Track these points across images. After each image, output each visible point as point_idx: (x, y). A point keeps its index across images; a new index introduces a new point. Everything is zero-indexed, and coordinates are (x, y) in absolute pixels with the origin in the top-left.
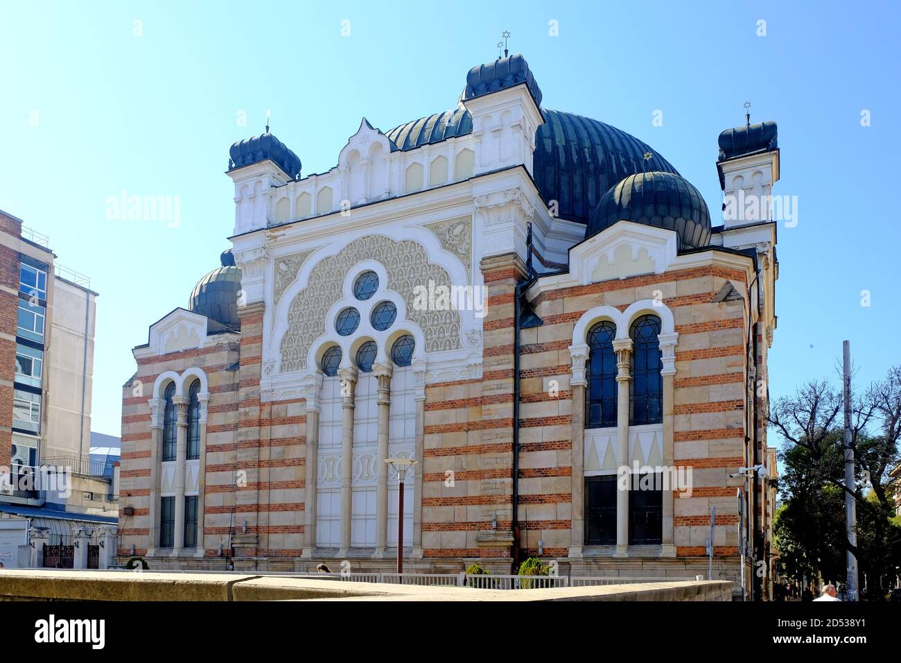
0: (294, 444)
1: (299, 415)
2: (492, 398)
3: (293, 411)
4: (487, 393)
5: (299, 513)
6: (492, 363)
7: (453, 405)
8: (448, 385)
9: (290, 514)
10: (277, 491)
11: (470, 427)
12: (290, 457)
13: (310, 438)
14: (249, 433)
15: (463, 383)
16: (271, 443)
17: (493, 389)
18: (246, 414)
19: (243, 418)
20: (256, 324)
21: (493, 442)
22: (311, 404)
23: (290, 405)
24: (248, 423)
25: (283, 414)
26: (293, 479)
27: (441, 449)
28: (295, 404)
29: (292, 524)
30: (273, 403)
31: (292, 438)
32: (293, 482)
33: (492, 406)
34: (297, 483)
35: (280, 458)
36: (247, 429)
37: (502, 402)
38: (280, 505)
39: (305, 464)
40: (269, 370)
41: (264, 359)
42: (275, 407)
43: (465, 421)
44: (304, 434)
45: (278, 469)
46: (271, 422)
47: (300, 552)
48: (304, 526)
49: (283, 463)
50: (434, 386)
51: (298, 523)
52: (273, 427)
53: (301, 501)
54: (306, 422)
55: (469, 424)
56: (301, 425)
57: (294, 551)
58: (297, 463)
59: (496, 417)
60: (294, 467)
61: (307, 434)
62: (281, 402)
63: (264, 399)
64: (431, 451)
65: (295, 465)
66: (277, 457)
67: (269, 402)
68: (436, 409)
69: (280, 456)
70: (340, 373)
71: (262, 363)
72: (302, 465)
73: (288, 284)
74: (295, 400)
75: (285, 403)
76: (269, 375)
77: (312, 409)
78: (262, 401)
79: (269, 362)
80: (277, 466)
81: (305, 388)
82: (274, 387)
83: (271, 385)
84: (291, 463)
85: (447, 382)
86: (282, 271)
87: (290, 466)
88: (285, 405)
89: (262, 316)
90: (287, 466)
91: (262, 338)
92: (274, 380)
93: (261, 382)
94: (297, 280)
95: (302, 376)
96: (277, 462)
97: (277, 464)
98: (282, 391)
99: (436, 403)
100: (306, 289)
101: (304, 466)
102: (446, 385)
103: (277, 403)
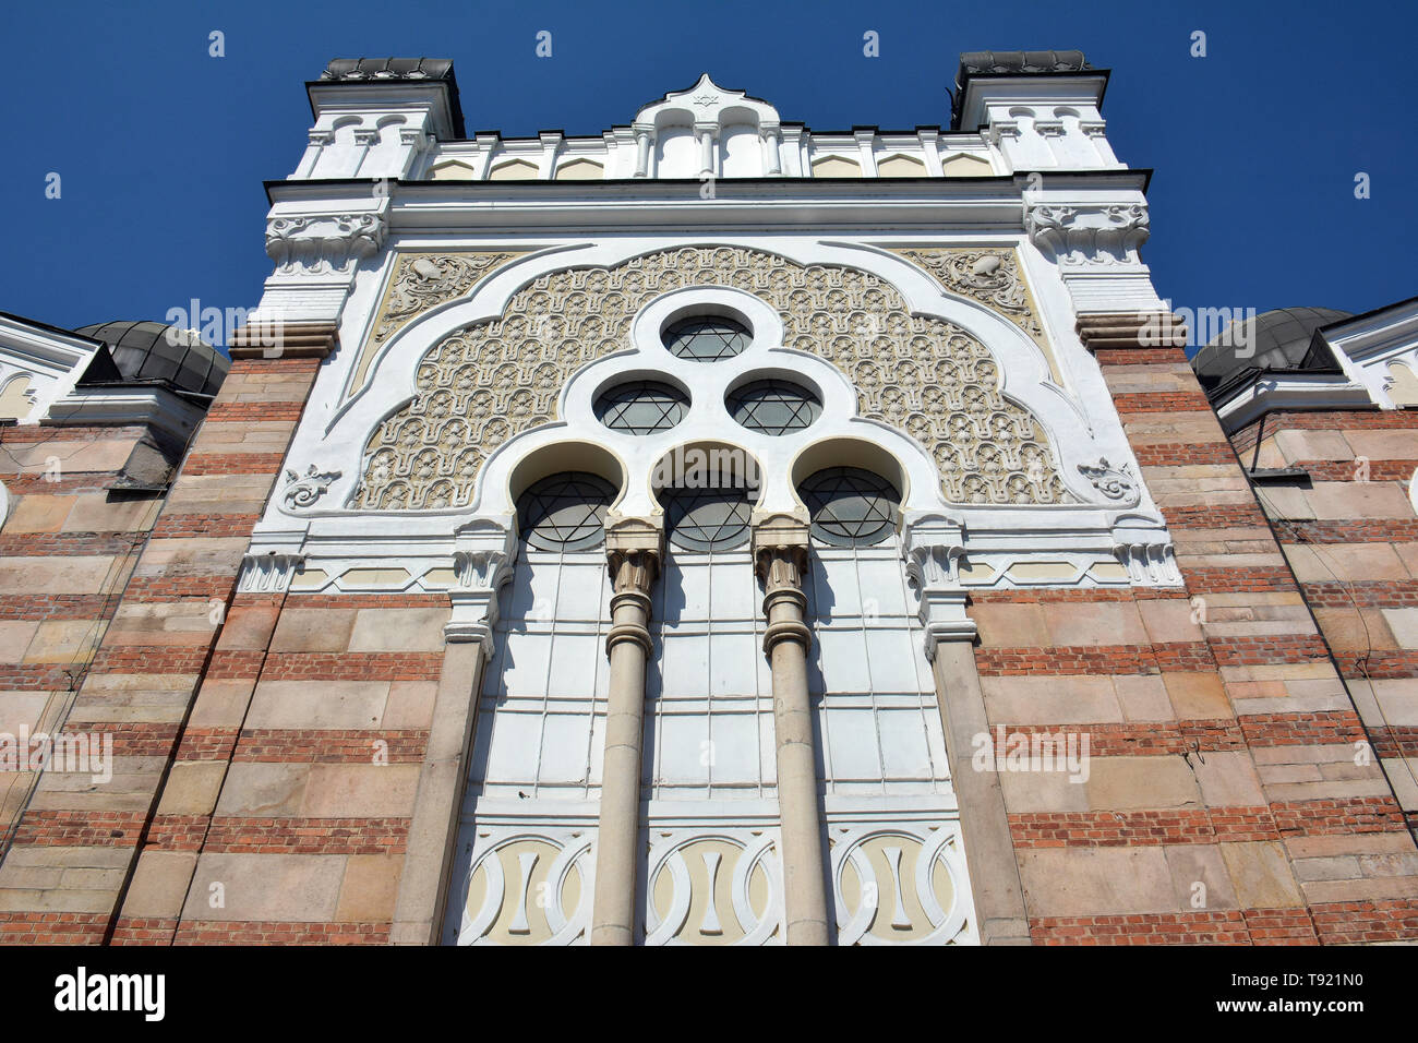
0: (362, 758)
1: (407, 648)
2: (1252, 648)
3: (371, 634)
4: (1223, 630)
6: (1212, 547)
7: (1094, 661)
8: (1053, 600)
11: (1195, 738)
12: (324, 812)
13: (446, 736)
14: (138, 698)
15: (1115, 600)
16: (236, 745)
17: (1242, 618)
18: (151, 623)
19: (127, 638)
21: (1319, 792)
22: (470, 616)
23: (365, 616)
24: (149, 659)
25: (331, 641)
26: (320, 916)
27: (1090, 817)
28: (393, 613)
30: (287, 600)
31: (351, 734)
32: (316, 932)
33: (1261, 672)
35: (271, 813)
36: (133, 680)
37: (1293, 661)
39: (400, 849)
40: (304, 498)
41: (289, 465)
42: (291, 617)
43: (1164, 716)
44: (416, 721)
45: (244, 864)
46: (263, 664)
49: (282, 835)
50: (1001, 598)
52: (262, 684)
54: (436, 678)
55: (1184, 729)
56: (403, 686)
58: (358, 838)
59: (1291, 707)
60: (339, 861)
61: (436, 725)
62: (333, 598)
63: (254, 582)
64: (1043, 822)
65: (343, 850)
66: (252, 808)
67: (275, 595)
68: (1026, 671)
69: (269, 804)
70: (614, 527)
71: (284, 475)
72: (383, 850)
73: (433, 303)
74: (395, 599)
75: (349, 606)
76: (299, 510)
77: (474, 630)
78: (240, 590)
79: (310, 473)
80: (239, 850)
81: (451, 563)
82: (312, 549)
83: (301, 539)
84: (324, 839)
85: (1047, 591)
86: (420, 276)
87: (315, 851)
88: (348, 612)
89: (319, 360)
90: (301, 851)
91: (302, 410)
92: (319, 527)
93: (258, 527)
94: (469, 300)
95: (447, 525)
96: (246, 831)
97: (243, 840)
98: (343, 566)
99: (1023, 651)
100: (497, 320)
101: (396, 857)
102: (1047, 597)
103: (310, 601)
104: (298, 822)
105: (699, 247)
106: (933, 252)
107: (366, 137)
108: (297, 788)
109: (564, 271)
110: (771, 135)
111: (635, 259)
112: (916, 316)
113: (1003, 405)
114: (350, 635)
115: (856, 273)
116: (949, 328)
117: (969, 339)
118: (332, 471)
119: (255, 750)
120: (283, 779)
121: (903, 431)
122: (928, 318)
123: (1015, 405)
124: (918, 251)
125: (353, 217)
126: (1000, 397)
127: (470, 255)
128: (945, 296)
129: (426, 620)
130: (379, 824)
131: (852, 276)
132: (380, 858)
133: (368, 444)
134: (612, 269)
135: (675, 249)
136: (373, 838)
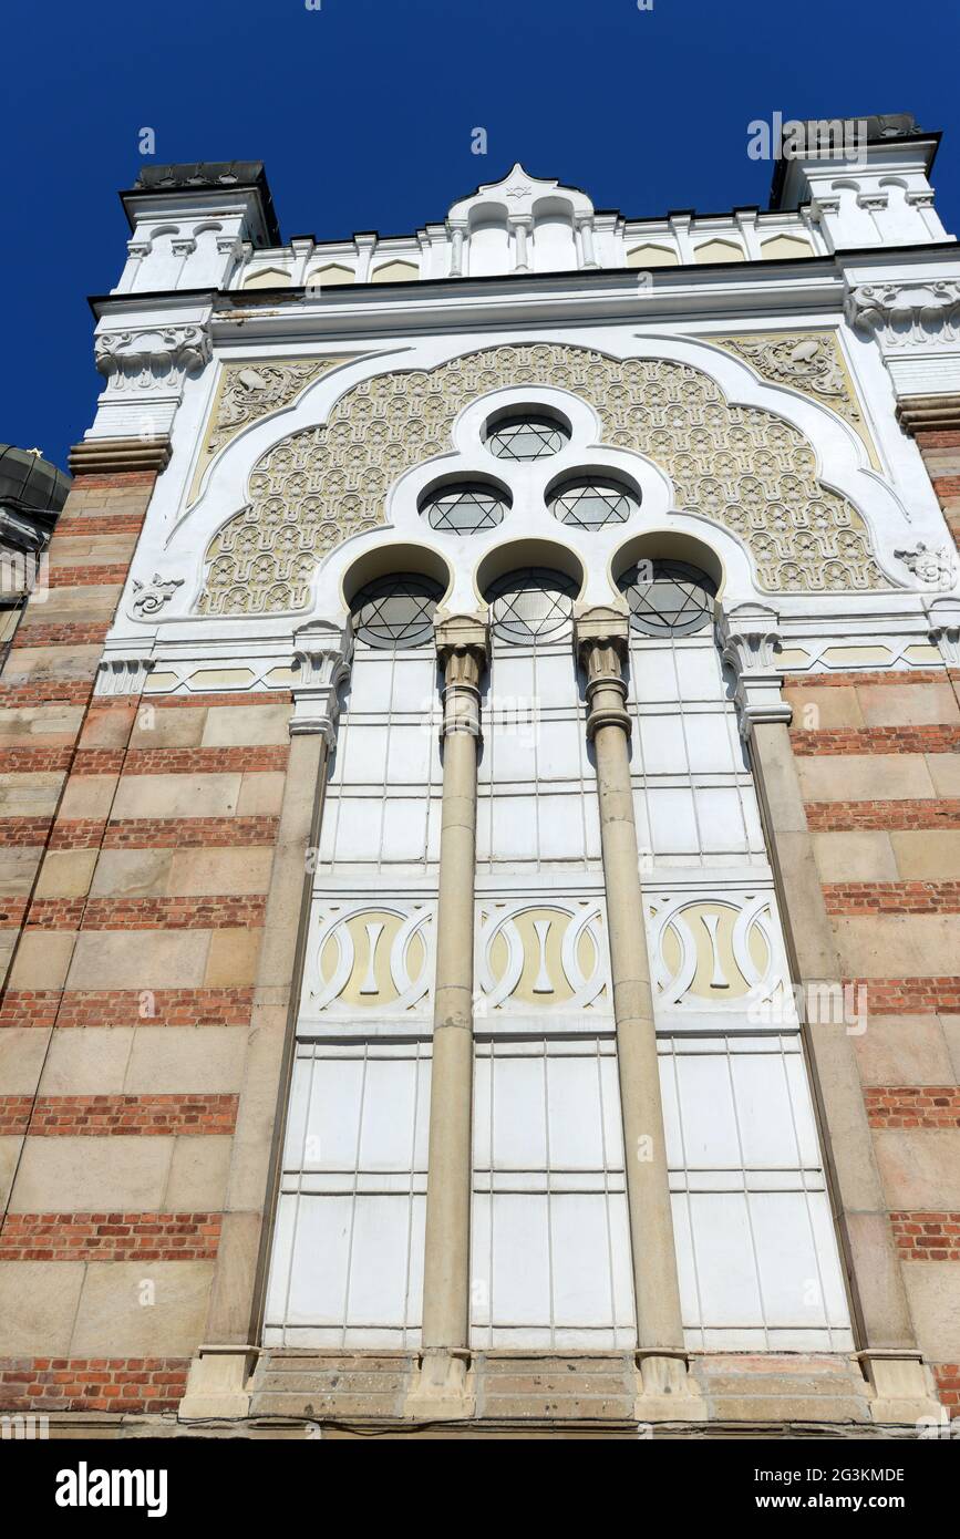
0: (220, 843)
1: (255, 743)
3: (224, 729)
5: (201, 1150)
7: (907, 740)
8: (867, 682)
9: (148, 1153)
10: (94, 1035)
12: (190, 890)
13: (295, 820)
14: (11, 795)
16: (104, 834)
18: (18, 727)
20: (127, 490)
22: (313, 711)
23: (215, 714)
24: (17, 759)
25: (184, 739)
26: (191, 984)
27: (901, 886)
28: (241, 710)
29: (149, 1204)
30: (143, 701)
31: (209, 821)
32: (187, 998)
34: (207, 1003)
35: (140, 894)
36: (6, 778)
38: (100, 1105)
39: (260, 923)
40: (148, 606)
41: (133, 576)
44: (269, 808)
45: (119, 940)
46: (125, 760)
47: (174, 1378)
48: (218, 1218)
49: (152, 913)
50: (815, 682)
51: (188, 1200)
52: (124, 779)
53: (218, 1087)
54: (283, 769)
56: (254, 777)
57: (136, 1371)
58: (220, 913)
60: (204, 933)
61: (286, 810)
62: (185, 698)
63: (108, 685)
64: (854, 891)
65: (208, 925)
66: (123, 890)
67: (132, 697)
68: (840, 750)
69: (139, 885)
70: (442, 623)
71: (130, 585)
72: (244, 924)
73: (260, 413)
74: (242, 697)
75: (199, 705)
76: (147, 617)
77: (316, 724)
78: (96, 693)
79: (155, 582)
80: (114, 927)
81: (289, 662)
82: (160, 653)
83: (152, 645)
84: (190, 916)
85: (861, 674)
86: (246, 387)
87: (182, 926)
88: (199, 711)
89: (155, 472)
90: (170, 926)
91: (143, 523)
92: (166, 633)
93: (110, 635)
94: (294, 408)
95: (286, 627)
96: (118, 910)
97: (116, 918)
98: (190, 668)
99: (836, 732)
100: (323, 427)
101: (256, 930)
102: (862, 680)
103: (163, 701)
104: (165, 901)
105: (516, 346)
106: (751, 340)
107: (184, 247)
108: (163, 872)
109: (385, 376)
110: (585, 225)
111: (453, 361)
112: (733, 407)
113: (820, 493)
114: (202, 732)
115: (673, 365)
116: (767, 417)
117: (786, 429)
118: (176, 580)
119: (124, 838)
120: (150, 862)
121: (721, 523)
122: (745, 408)
123: (832, 492)
124: (734, 340)
125: (177, 329)
126: (817, 484)
127: (293, 363)
128: (762, 384)
129: (272, 715)
130: (238, 900)
131: (670, 368)
132: (242, 930)
133: (208, 552)
134: (430, 372)
135: (493, 349)
136: (235, 914)
